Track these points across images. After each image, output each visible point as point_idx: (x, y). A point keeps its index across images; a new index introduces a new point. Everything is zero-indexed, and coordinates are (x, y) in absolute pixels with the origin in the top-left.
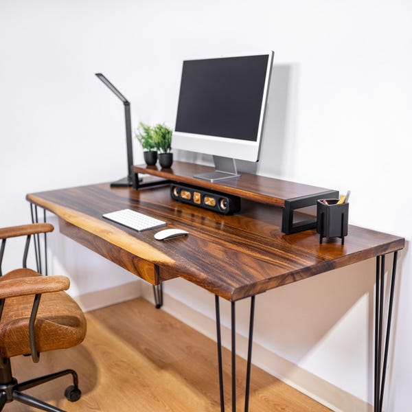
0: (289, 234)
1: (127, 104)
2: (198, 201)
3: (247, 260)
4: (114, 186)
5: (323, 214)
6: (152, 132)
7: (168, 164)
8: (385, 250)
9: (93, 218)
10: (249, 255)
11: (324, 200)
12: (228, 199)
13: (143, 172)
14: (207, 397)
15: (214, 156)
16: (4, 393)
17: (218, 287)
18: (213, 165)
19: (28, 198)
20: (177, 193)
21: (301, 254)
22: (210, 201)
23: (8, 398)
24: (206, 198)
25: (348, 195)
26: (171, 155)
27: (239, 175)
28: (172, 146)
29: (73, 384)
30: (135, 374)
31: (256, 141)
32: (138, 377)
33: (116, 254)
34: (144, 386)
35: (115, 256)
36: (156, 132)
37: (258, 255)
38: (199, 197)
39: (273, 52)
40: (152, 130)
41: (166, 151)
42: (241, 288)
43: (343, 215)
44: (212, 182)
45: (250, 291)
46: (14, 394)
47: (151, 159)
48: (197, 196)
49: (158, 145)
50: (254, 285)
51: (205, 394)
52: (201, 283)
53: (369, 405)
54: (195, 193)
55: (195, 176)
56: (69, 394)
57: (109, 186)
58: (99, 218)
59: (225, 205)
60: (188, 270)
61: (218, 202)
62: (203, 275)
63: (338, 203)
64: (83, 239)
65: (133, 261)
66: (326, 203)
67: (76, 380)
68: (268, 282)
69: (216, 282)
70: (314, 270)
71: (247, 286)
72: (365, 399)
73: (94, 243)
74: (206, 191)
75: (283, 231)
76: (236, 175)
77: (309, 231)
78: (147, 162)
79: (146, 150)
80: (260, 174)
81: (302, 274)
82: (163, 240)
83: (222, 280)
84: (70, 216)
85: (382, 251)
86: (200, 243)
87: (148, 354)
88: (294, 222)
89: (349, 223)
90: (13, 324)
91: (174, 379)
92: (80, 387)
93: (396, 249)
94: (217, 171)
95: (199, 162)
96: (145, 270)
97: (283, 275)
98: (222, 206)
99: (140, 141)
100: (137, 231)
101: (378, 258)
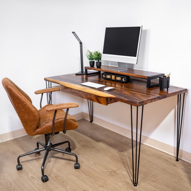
0: (149, 88)
1: (81, 43)
2: (113, 79)
3: (138, 95)
4: (77, 74)
5: (161, 81)
6: (93, 54)
7: (99, 66)
8: (181, 92)
9: (77, 85)
10: (139, 94)
11: (162, 76)
12: (126, 77)
13: (90, 69)
14: (117, 149)
15: (118, 62)
16: (48, 148)
17: (132, 102)
18: (118, 67)
19: (45, 79)
20: (105, 76)
21: (155, 93)
22: (118, 78)
23: (50, 150)
24: (117, 77)
25: (170, 74)
26: (101, 63)
27: (128, 69)
28: (102, 59)
29: (68, 147)
30: (89, 144)
31: (136, 56)
32: (90, 145)
33: (89, 96)
34: (93, 147)
35: (88, 97)
36: (95, 54)
37: (141, 94)
38: (114, 77)
39: (142, 26)
40: (93, 53)
41: (99, 61)
42: (140, 102)
43: (168, 81)
44: (119, 72)
45: (142, 104)
46: (52, 148)
47: (92, 64)
48: (113, 77)
49: (96, 59)
50: (144, 102)
51: (116, 149)
52: (126, 102)
53: (175, 147)
54: (112, 76)
55: (112, 70)
56: (67, 150)
57: (75, 75)
58: (79, 85)
59: (124, 80)
60: (121, 98)
61: (122, 79)
62: (126, 99)
63: (166, 77)
64: (73, 92)
65: (97, 98)
66: (163, 77)
67: (69, 145)
68: (148, 101)
69: (131, 101)
70: (161, 98)
71: (142, 102)
72: (173, 146)
73: (79, 94)
74: (117, 75)
75: (147, 87)
76: (127, 69)
77: (155, 87)
78: (91, 65)
79: (90, 61)
80: (134, 69)
81: (157, 99)
82: (107, 90)
83: (133, 100)
84: (68, 85)
85: (180, 93)
86: (120, 91)
87: (92, 137)
88: (151, 84)
89: (170, 85)
90: (57, 120)
91: (104, 145)
92: (71, 148)
93: (184, 92)
94: (119, 68)
95: (110, 65)
96: (102, 100)
97: (152, 99)
98: (123, 80)
99: (88, 57)
100: (96, 88)
101: (178, 95)
